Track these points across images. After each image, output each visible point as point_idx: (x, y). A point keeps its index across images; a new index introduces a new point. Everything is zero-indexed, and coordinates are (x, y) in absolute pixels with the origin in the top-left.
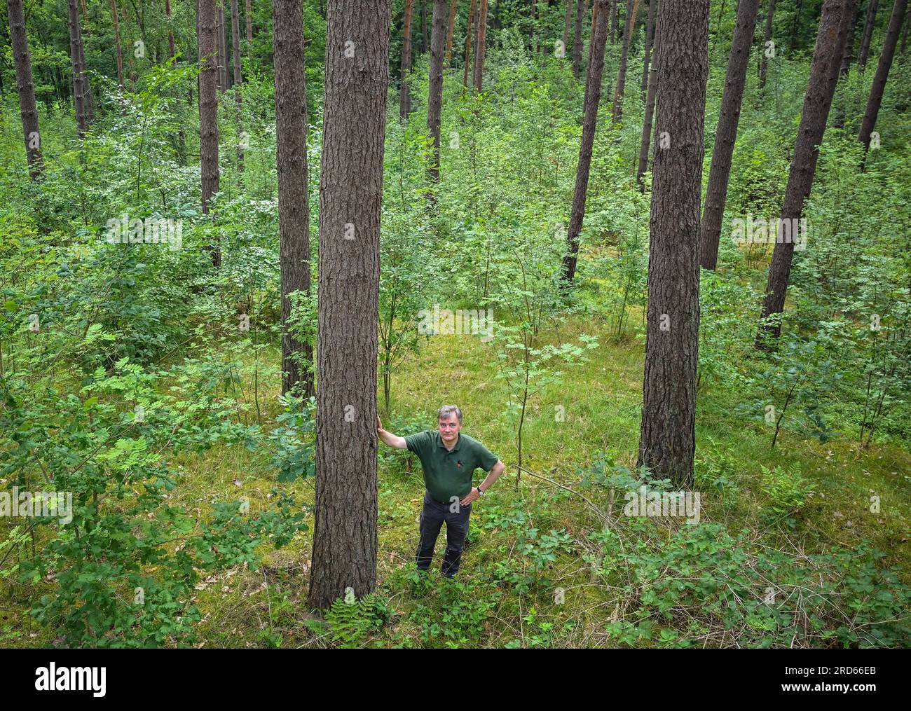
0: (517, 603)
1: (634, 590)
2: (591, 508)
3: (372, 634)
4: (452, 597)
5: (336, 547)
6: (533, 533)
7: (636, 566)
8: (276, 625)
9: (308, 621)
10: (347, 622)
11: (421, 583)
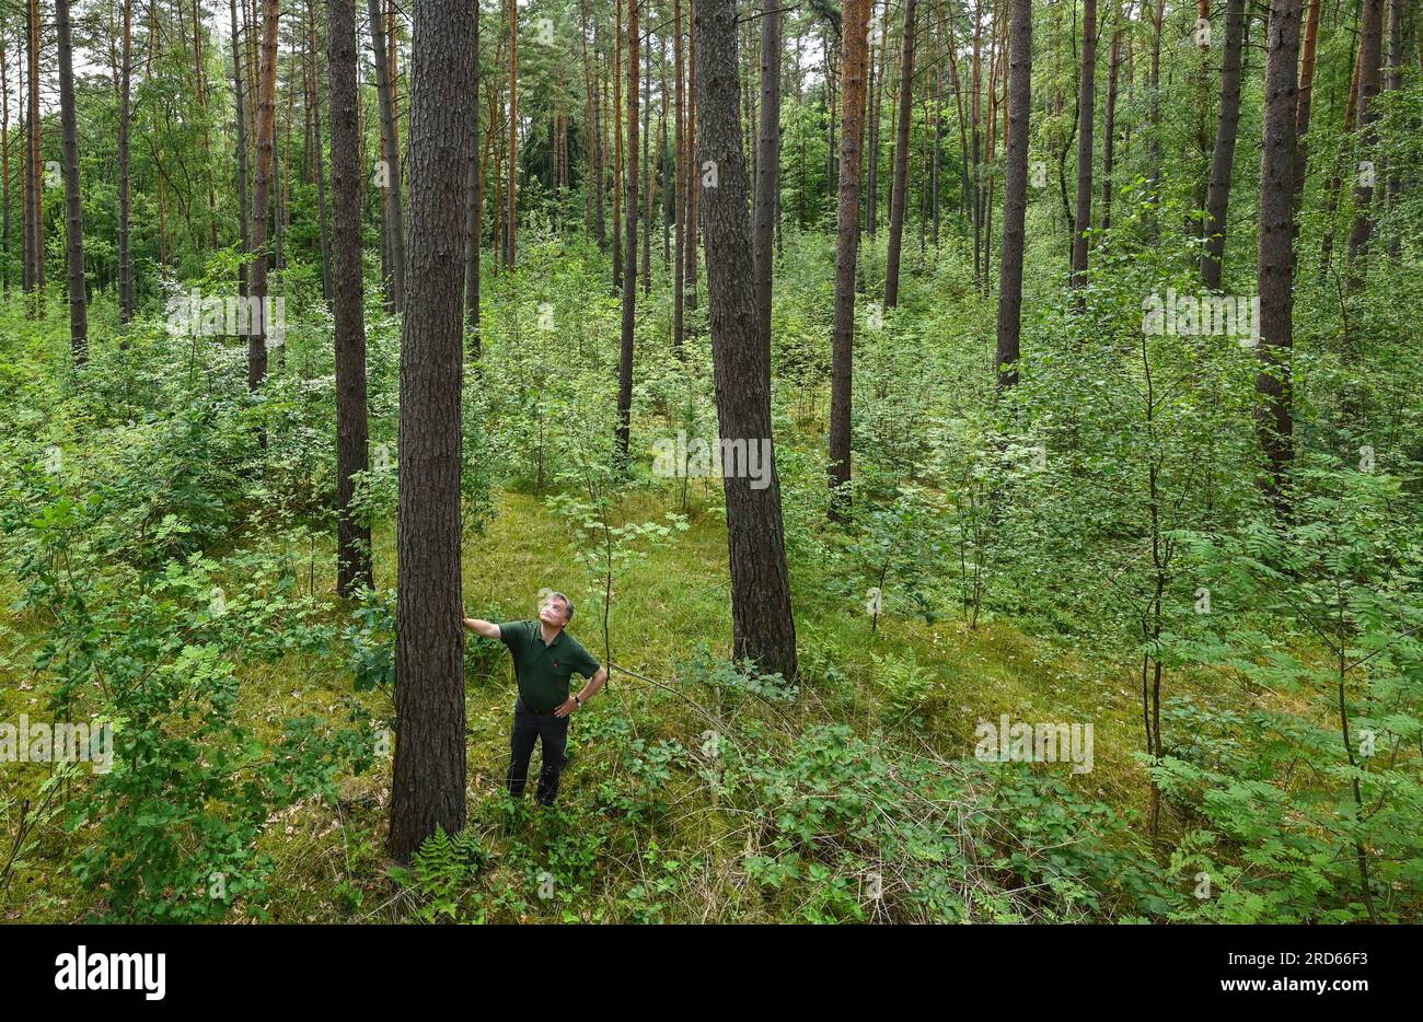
0: (632, 836)
1: (767, 814)
2: (698, 712)
3: (467, 884)
4: (555, 830)
5: (421, 771)
6: (639, 744)
7: (764, 782)
8: (356, 875)
9: (392, 871)
10: (437, 869)
11: (517, 814)
